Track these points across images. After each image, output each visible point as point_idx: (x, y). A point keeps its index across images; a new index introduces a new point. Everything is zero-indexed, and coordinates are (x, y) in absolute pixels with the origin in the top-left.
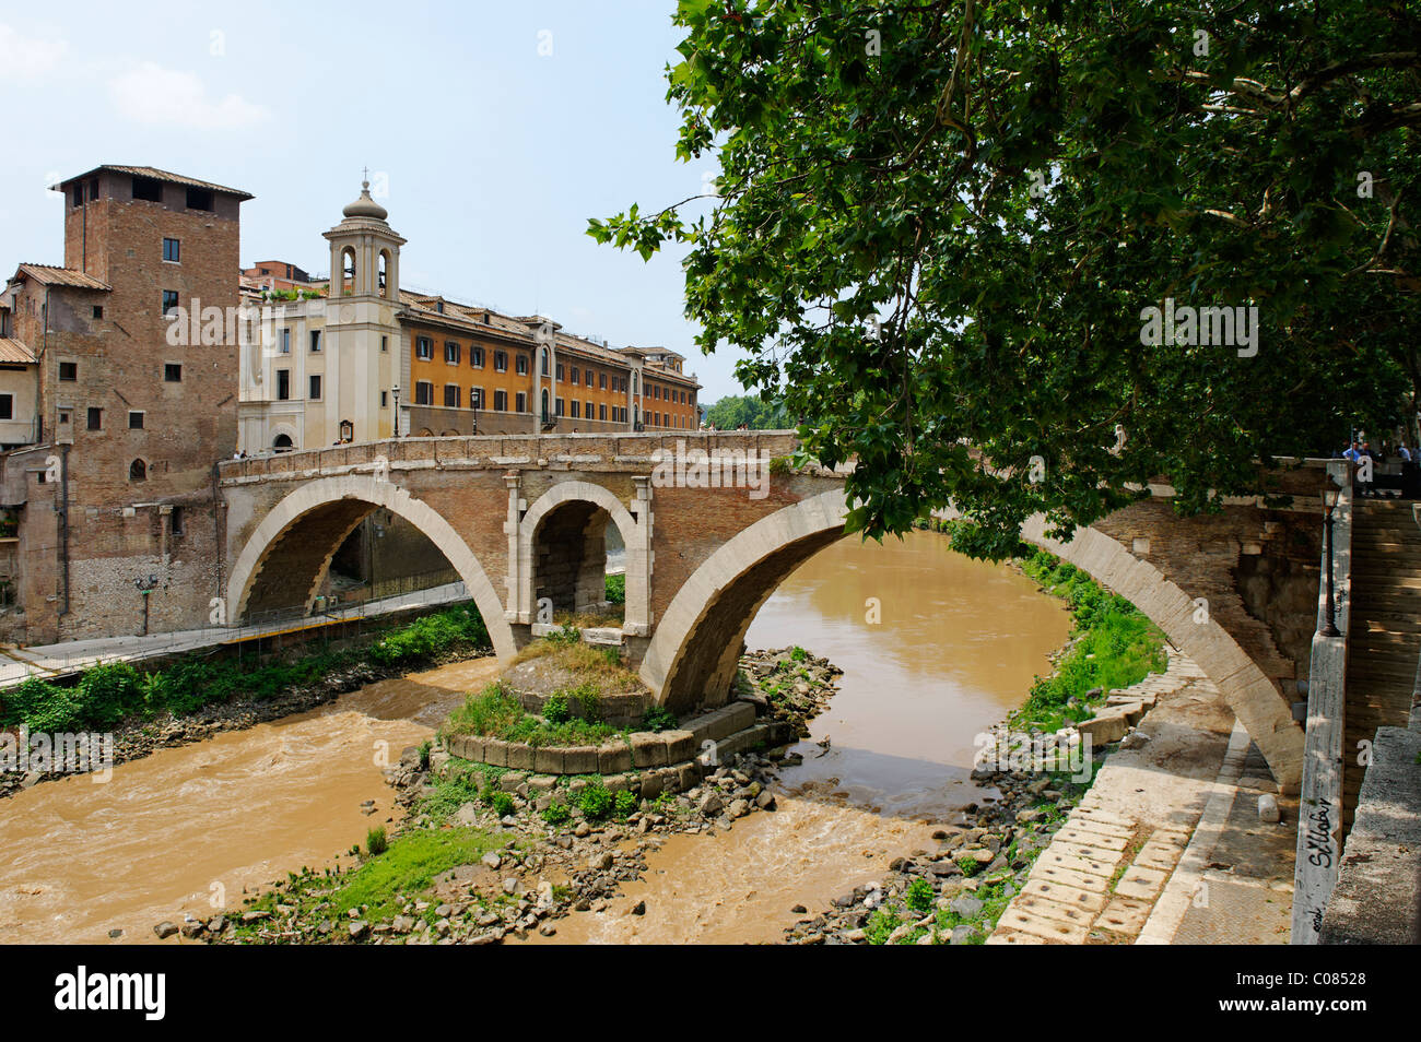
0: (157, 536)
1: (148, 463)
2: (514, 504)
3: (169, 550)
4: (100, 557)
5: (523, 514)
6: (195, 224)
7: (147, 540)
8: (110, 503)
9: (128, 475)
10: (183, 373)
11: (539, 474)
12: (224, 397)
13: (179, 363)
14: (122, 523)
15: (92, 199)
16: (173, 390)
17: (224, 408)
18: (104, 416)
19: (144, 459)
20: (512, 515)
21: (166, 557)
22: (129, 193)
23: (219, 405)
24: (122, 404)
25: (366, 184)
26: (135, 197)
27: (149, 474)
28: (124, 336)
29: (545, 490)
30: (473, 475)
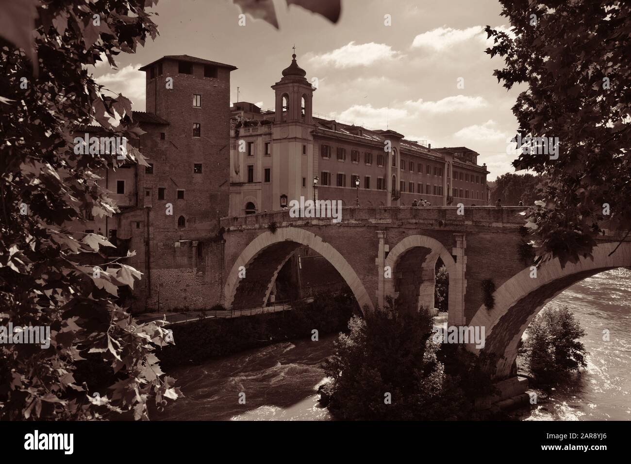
0: (191, 258)
1: (186, 218)
2: (383, 247)
3: (196, 266)
4: (164, 268)
5: (387, 253)
6: (208, 84)
7: (185, 261)
8: (168, 239)
9: (177, 224)
10: (203, 169)
11: (396, 230)
12: (222, 182)
13: (201, 163)
14: (174, 250)
15: (159, 74)
16: (198, 178)
17: (223, 188)
18: (166, 192)
19: (185, 216)
20: (381, 254)
21: (195, 269)
22: (177, 70)
23: (220, 186)
24: (174, 186)
25: (294, 56)
26: (180, 72)
27: (187, 224)
28: (174, 149)
29: (400, 240)
30: (358, 229)
